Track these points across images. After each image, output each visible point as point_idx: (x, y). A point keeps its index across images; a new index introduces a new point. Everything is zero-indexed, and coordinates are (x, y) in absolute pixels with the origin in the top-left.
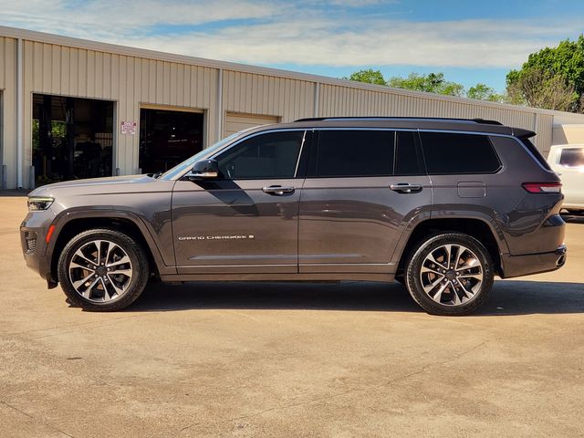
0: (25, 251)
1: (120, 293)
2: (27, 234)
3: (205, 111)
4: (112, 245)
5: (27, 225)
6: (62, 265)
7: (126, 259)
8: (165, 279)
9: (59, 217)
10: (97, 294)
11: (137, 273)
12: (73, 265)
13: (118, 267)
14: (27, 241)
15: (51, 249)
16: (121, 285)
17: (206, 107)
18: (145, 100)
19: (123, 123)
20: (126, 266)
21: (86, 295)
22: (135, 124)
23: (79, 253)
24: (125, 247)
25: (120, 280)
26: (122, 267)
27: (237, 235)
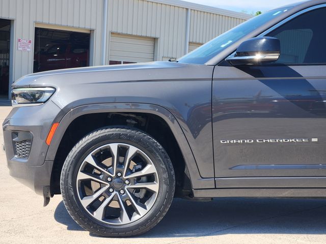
0: (9, 157)
1: (142, 213)
2: (15, 133)
3: (92, 31)
4: (132, 150)
5: (12, 123)
6: (67, 176)
7: (150, 169)
8: (198, 194)
9: (63, 112)
10: (112, 214)
11: (165, 186)
12: (81, 176)
13: (138, 180)
14: (14, 143)
15: (52, 155)
16: (142, 202)
17: (93, 27)
18: (39, 20)
19: (19, 40)
20: (150, 178)
21: (98, 215)
22: (30, 42)
23: (90, 159)
24: (151, 152)
25: (141, 195)
26: (144, 179)
27: (295, 138)
